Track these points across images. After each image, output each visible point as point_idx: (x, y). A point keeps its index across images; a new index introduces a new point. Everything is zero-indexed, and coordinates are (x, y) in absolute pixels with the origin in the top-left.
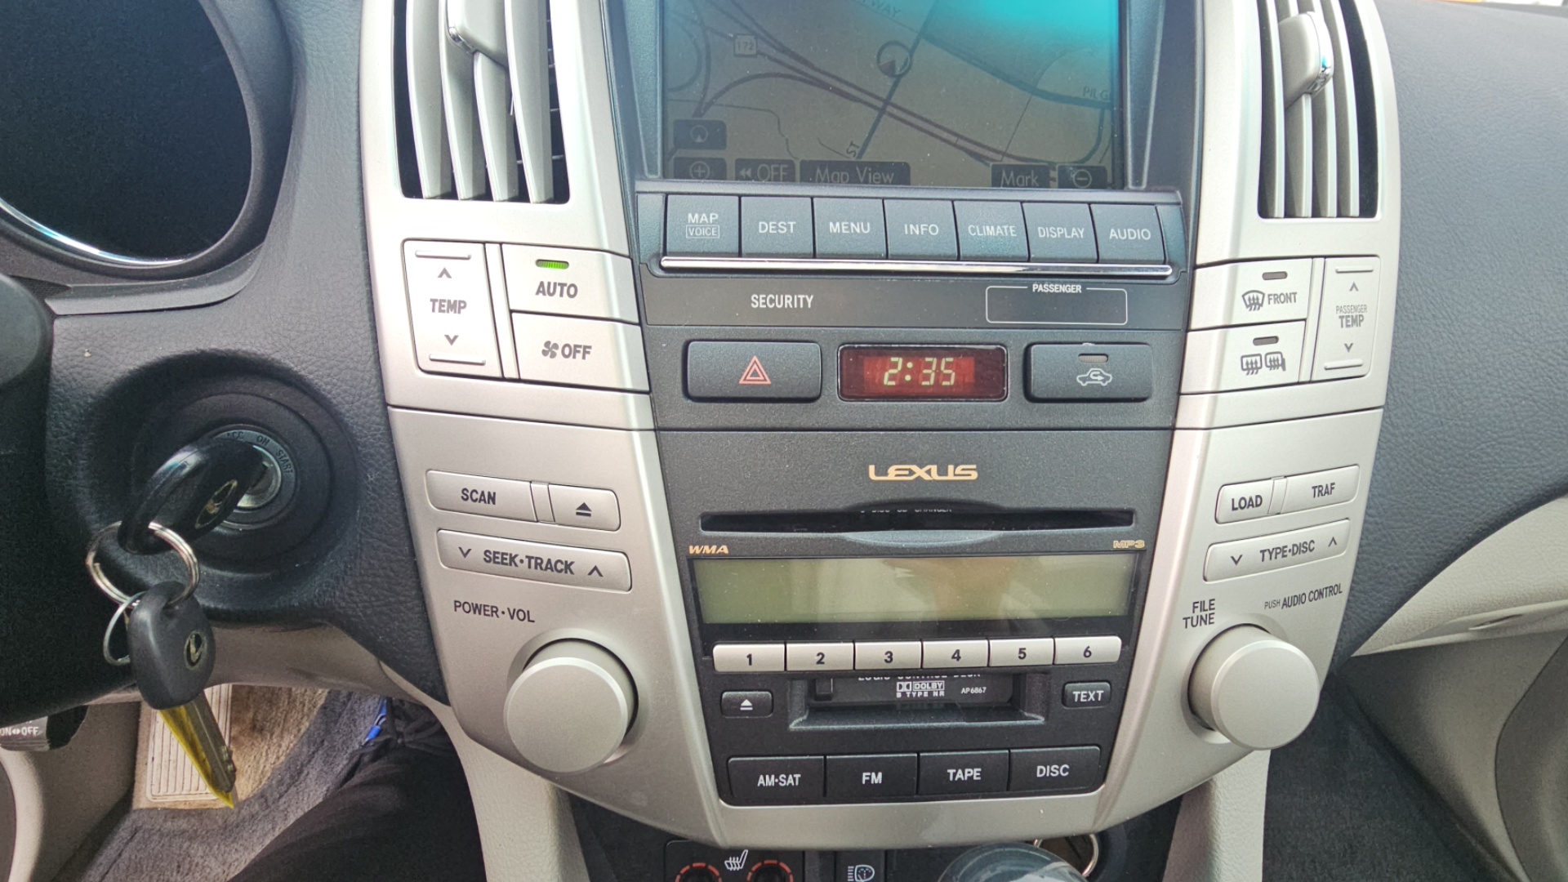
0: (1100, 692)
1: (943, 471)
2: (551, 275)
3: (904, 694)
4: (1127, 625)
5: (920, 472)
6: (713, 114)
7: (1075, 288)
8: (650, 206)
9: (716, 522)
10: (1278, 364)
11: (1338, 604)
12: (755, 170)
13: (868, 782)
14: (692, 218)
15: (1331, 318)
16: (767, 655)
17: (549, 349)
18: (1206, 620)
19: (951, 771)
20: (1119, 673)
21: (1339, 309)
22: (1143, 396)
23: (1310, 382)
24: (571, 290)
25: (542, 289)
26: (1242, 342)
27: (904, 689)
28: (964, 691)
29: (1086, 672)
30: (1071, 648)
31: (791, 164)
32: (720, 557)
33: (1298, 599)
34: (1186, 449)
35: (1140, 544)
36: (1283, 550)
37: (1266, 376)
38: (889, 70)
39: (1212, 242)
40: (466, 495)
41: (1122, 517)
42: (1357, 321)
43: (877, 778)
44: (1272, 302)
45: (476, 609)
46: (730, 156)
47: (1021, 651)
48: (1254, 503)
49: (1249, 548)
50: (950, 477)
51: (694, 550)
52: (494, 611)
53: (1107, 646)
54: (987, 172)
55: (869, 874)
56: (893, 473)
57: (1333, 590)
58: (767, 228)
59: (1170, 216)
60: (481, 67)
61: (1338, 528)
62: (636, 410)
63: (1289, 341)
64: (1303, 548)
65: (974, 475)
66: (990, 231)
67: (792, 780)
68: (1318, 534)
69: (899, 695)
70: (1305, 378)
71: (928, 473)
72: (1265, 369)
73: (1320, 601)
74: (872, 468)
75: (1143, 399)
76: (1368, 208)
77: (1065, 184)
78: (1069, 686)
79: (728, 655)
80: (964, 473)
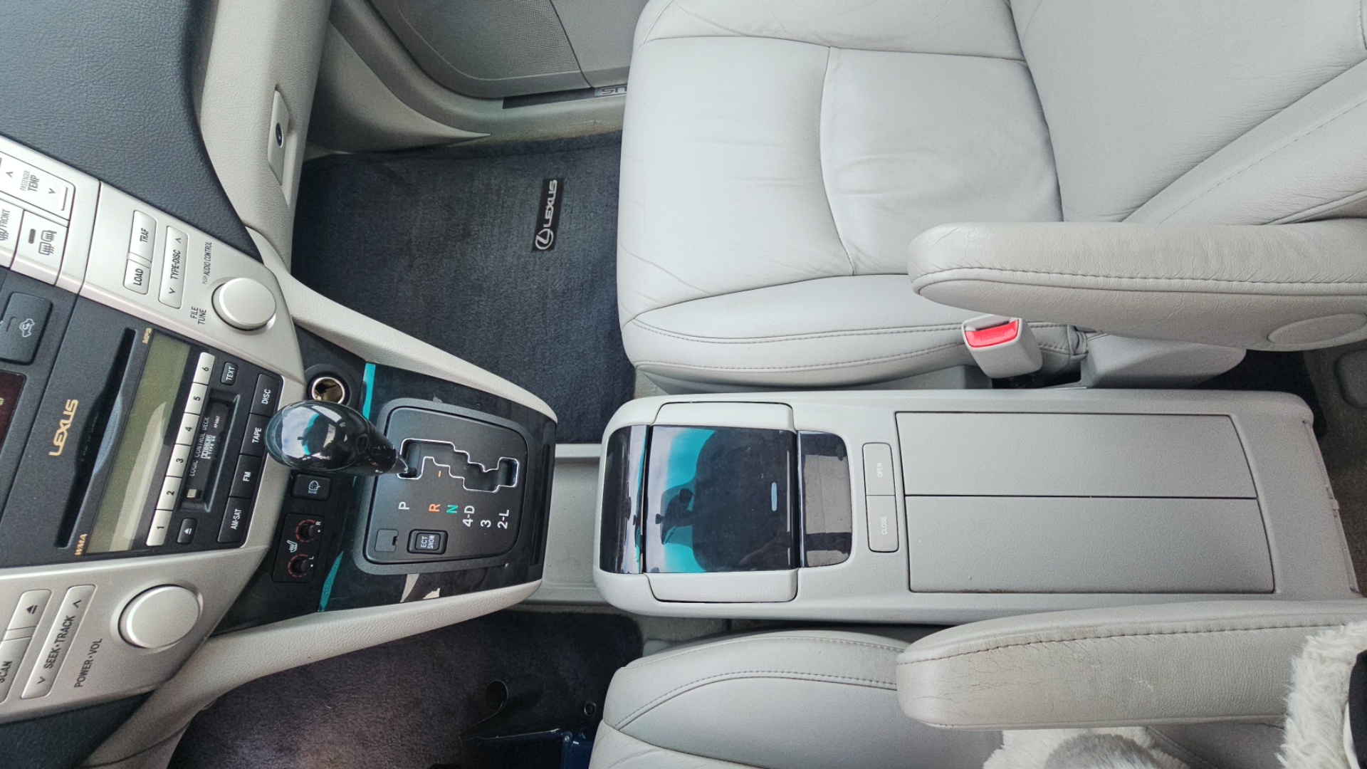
0: (230, 368)
1: (67, 417)
3: (209, 455)
4: (196, 348)
5: (63, 429)
9: (62, 538)
10: (51, 235)
11: (217, 246)
13: (248, 478)
15: (28, 195)
16: (160, 518)
18: (203, 313)
19: (253, 441)
20: (222, 357)
21: (22, 188)
22: (48, 306)
23: (69, 220)
27: (206, 455)
28: (216, 426)
29: (217, 371)
32: (88, 540)
33: (207, 266)
35: (149, 330)
36: (174, 267)
37: (57, 243)
41: (128, 336)
42: (34, 181)
43: (248, 474)
44: (5, 225)
45: (84, 673)
47: (195, 399)
48: (140, 274)
50: (72, 414)
51: (79, 552)
52: (88, 662)
53: (205, 360)
55: (315, 484)
56: (59, 442)
57: (208, 247)
61: (172, 235)
64: (177, 257)
65: (76, 402)
67: (238, 513)
68: (171, 246)
69: (209, 458)
70: (66, 223)
71: (65, 426)
72: (52, 243)
73: (212, 255)
74: (52, 454)
75: (52, 305)
78: (223, 381)
80: (71, 407)
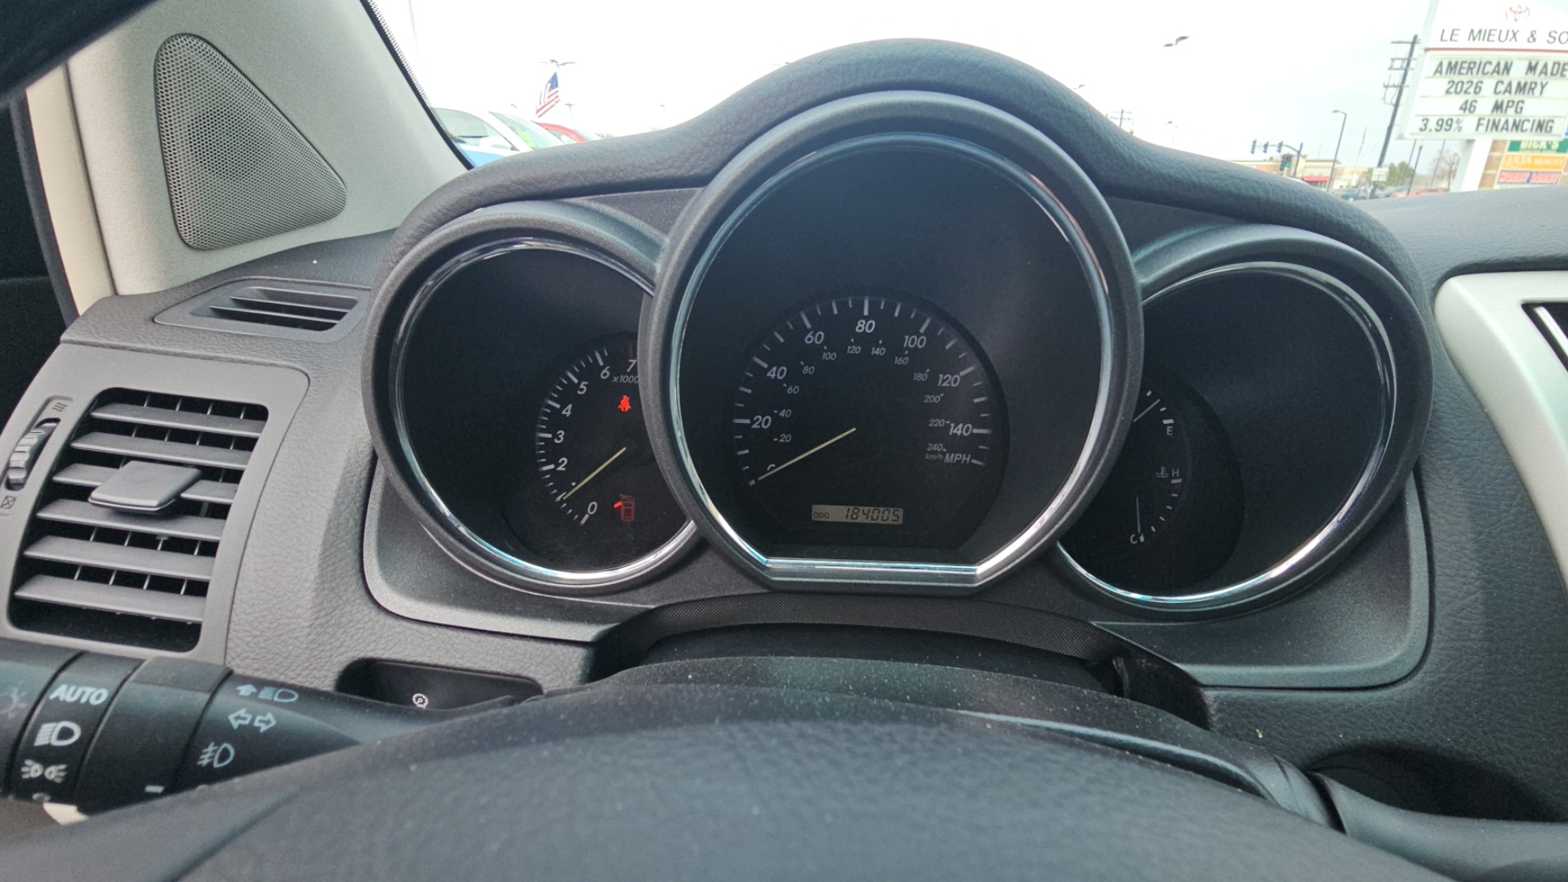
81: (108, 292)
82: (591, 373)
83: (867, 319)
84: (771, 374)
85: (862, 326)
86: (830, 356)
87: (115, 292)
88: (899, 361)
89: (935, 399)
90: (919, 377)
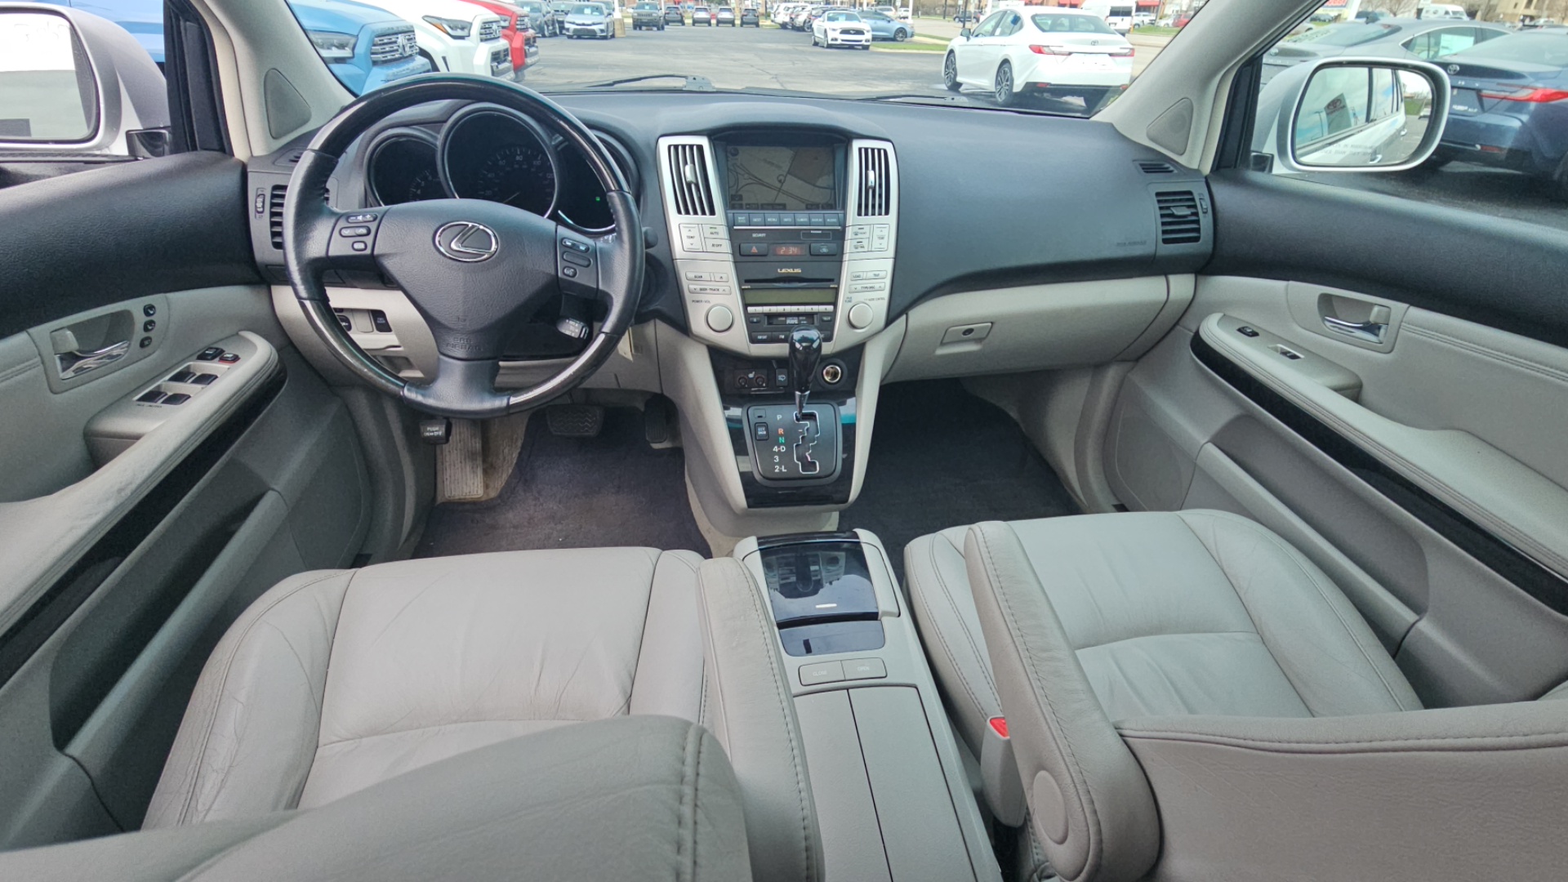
2: (713, 230)
6: (740, 193)
7: (820, 232)
8: (730, 215)
12: (750, 207)
14: (739, 218)
17: (713, 245)
24: (717, 233)
25: (712, 233)
26: (855, 243)
30: (822, 308)
31: (757, 204)
34: (846, 266)
38: (780, 181)
39: (849, 222)
40: (695, 277)
46: (744, 202)
49: (859, 287)
54: (804, 206)
58: (755, 220)
59: (841, 216)
60: (693, 187)
62: (730, 257)
63: (865, 243)
66: (802, 220)
76: (887, 213)
77: (823, 208)
79: (751, 309)
81: (250, 155)
82: (425, 178)
83: (519, 155)
84: (489, 176)
85: (518, 158)
86: (508, 169)
87: (252, 155)
88: (533, 170)
89: (547, 182)
90: (541, 175)
